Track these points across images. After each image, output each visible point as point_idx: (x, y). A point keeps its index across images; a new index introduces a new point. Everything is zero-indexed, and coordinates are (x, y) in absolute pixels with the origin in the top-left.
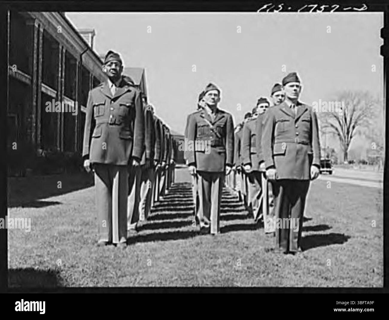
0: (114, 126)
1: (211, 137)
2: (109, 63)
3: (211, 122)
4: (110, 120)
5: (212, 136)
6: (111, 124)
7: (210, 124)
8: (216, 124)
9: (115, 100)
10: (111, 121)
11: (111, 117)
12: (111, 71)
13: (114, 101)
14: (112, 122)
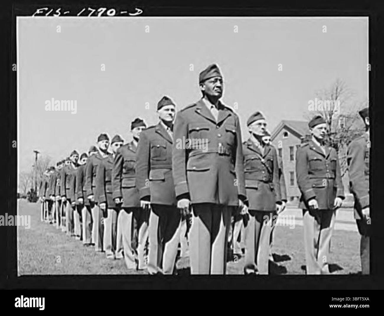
0: (223, 157)
1: (263, 172)
2: (213, 79)
3: (261, 155)
4: (219, 149)
5: (264, 170)
6: (220, 154)
7: (261, 158)
8: (266, 158)
9: (220, 124)
10: (221, 150)
11: (220, 145)
12: (216, 89)
13: (219, 126)
14: (222, 152)
